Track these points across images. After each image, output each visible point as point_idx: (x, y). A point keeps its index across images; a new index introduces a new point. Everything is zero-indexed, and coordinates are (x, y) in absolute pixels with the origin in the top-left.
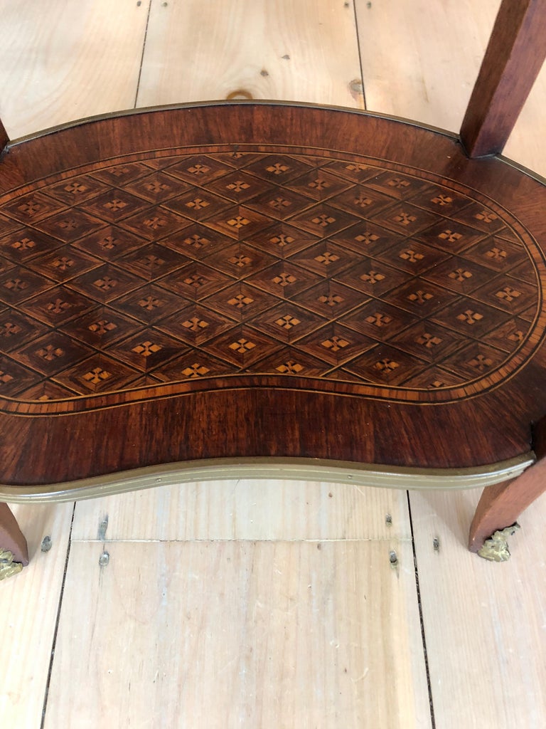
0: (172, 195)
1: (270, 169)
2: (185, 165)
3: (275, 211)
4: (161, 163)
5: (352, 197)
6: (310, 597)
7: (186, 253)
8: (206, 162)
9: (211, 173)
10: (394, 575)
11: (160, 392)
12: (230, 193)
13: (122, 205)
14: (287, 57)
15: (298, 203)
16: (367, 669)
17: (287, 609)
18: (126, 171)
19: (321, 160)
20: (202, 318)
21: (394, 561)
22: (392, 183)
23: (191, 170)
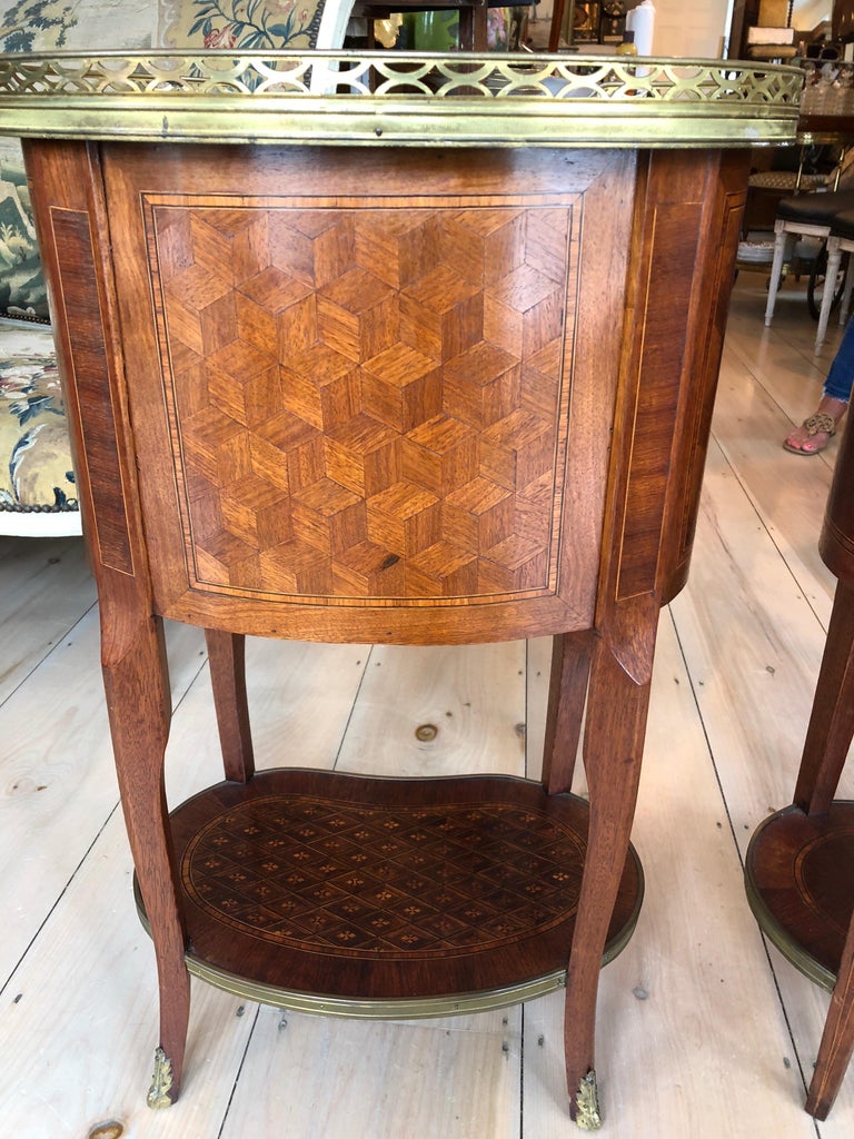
0: (430, 919)
1: (352, 935)
2: (421, 943)
3: (355, 903)
4: (440, 946)
5: (297, 909)
6: (437, 1065)
7: (422, 876)
8: (403, 945)
9: (400, 936)
10: (504, 1058)
11: (439, 808)
12: (387, 918)
13: (468, 913)
14: (468, 705)
15: (337, 909)
16: (474, 1118)
17: (417, 1072)
18: (467, 941)
19: (310, 940)
20: (414, 840)
21: (505, 1049)
22: (261, 918)
23: (415, 939)
